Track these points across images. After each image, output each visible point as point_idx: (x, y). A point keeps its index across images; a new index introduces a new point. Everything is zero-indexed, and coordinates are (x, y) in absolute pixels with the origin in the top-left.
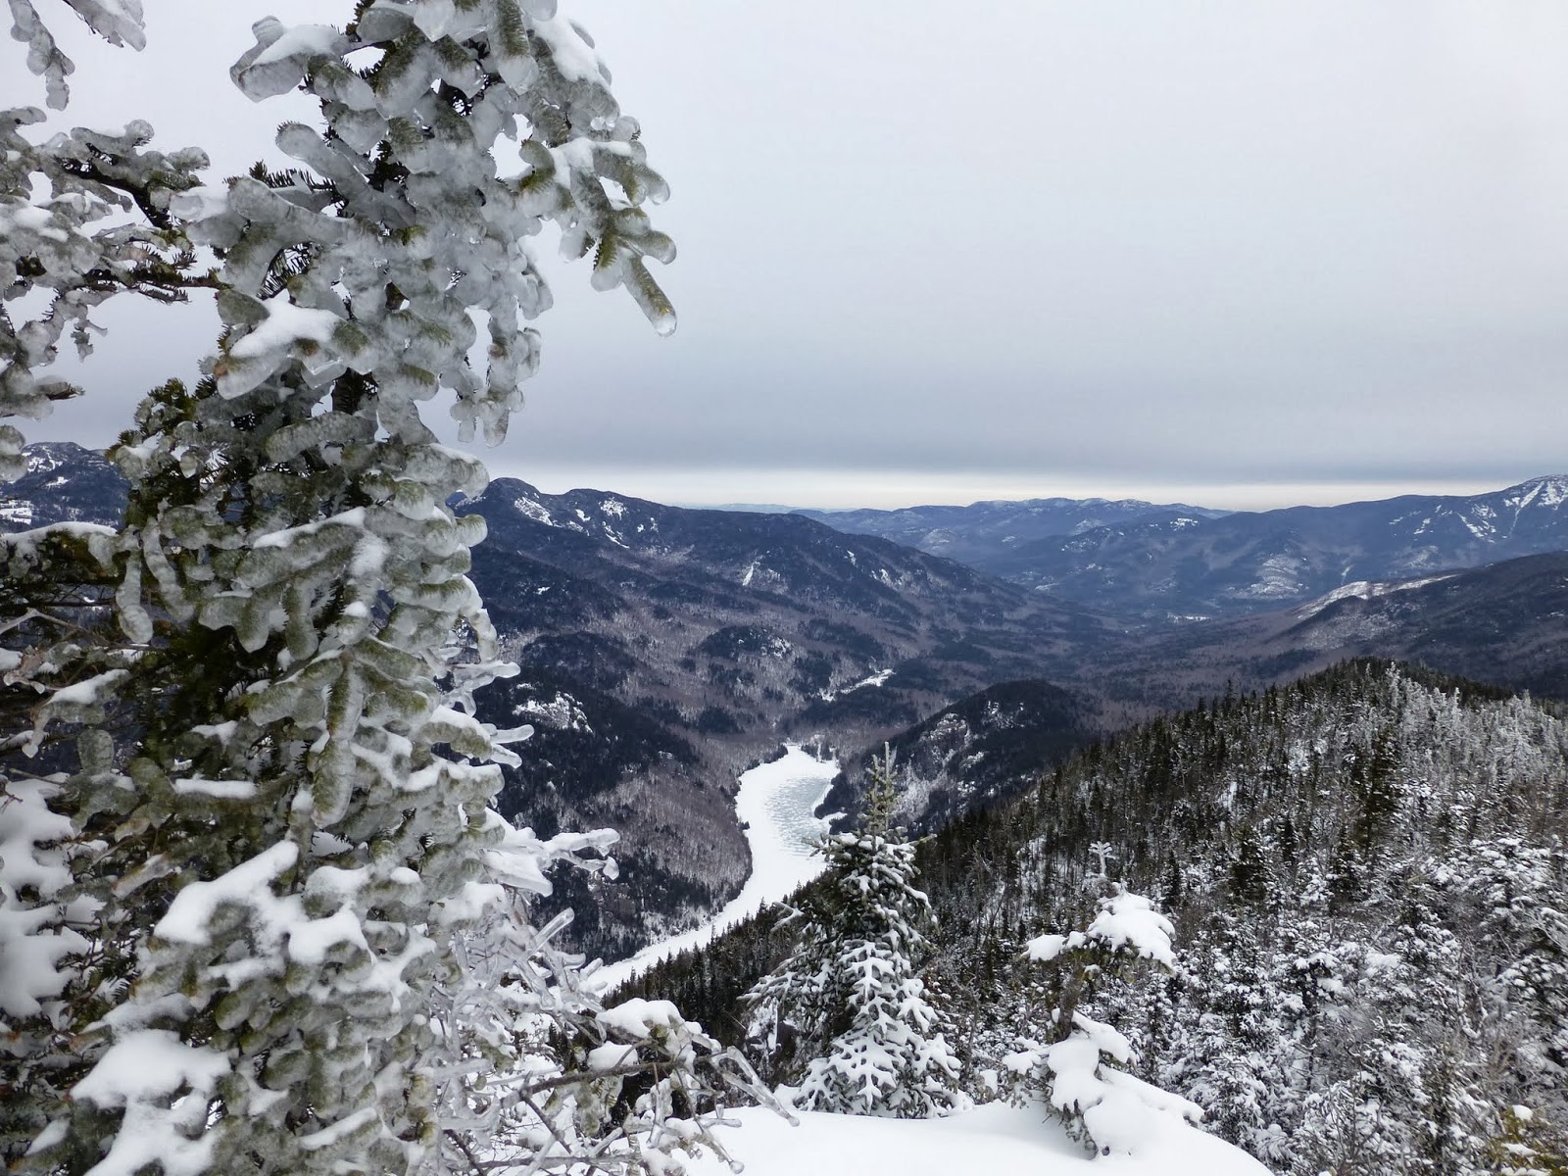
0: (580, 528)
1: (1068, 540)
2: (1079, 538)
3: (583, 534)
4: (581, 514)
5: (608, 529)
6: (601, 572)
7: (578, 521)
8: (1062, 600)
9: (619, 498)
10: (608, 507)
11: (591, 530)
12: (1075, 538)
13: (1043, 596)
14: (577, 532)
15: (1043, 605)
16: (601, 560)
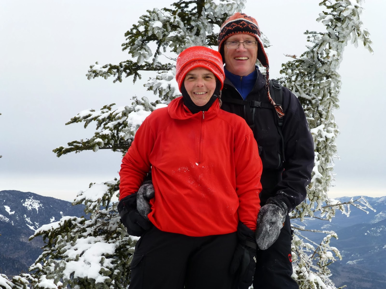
0: (7, 220)
1: (369, 226)
2: (377, 225)
3: (9, 224)
4: (8, 209)
5: (28, 220)
6: (22, 253)
7: (6, 214)
8: (366, 271)
9: (36, 197)
10: (28, 204)
11: (16, 221)
12: (374, 225)
13: (352, 269)
14: (4, 222)
15: (353, 276)
16: (23, 244)
